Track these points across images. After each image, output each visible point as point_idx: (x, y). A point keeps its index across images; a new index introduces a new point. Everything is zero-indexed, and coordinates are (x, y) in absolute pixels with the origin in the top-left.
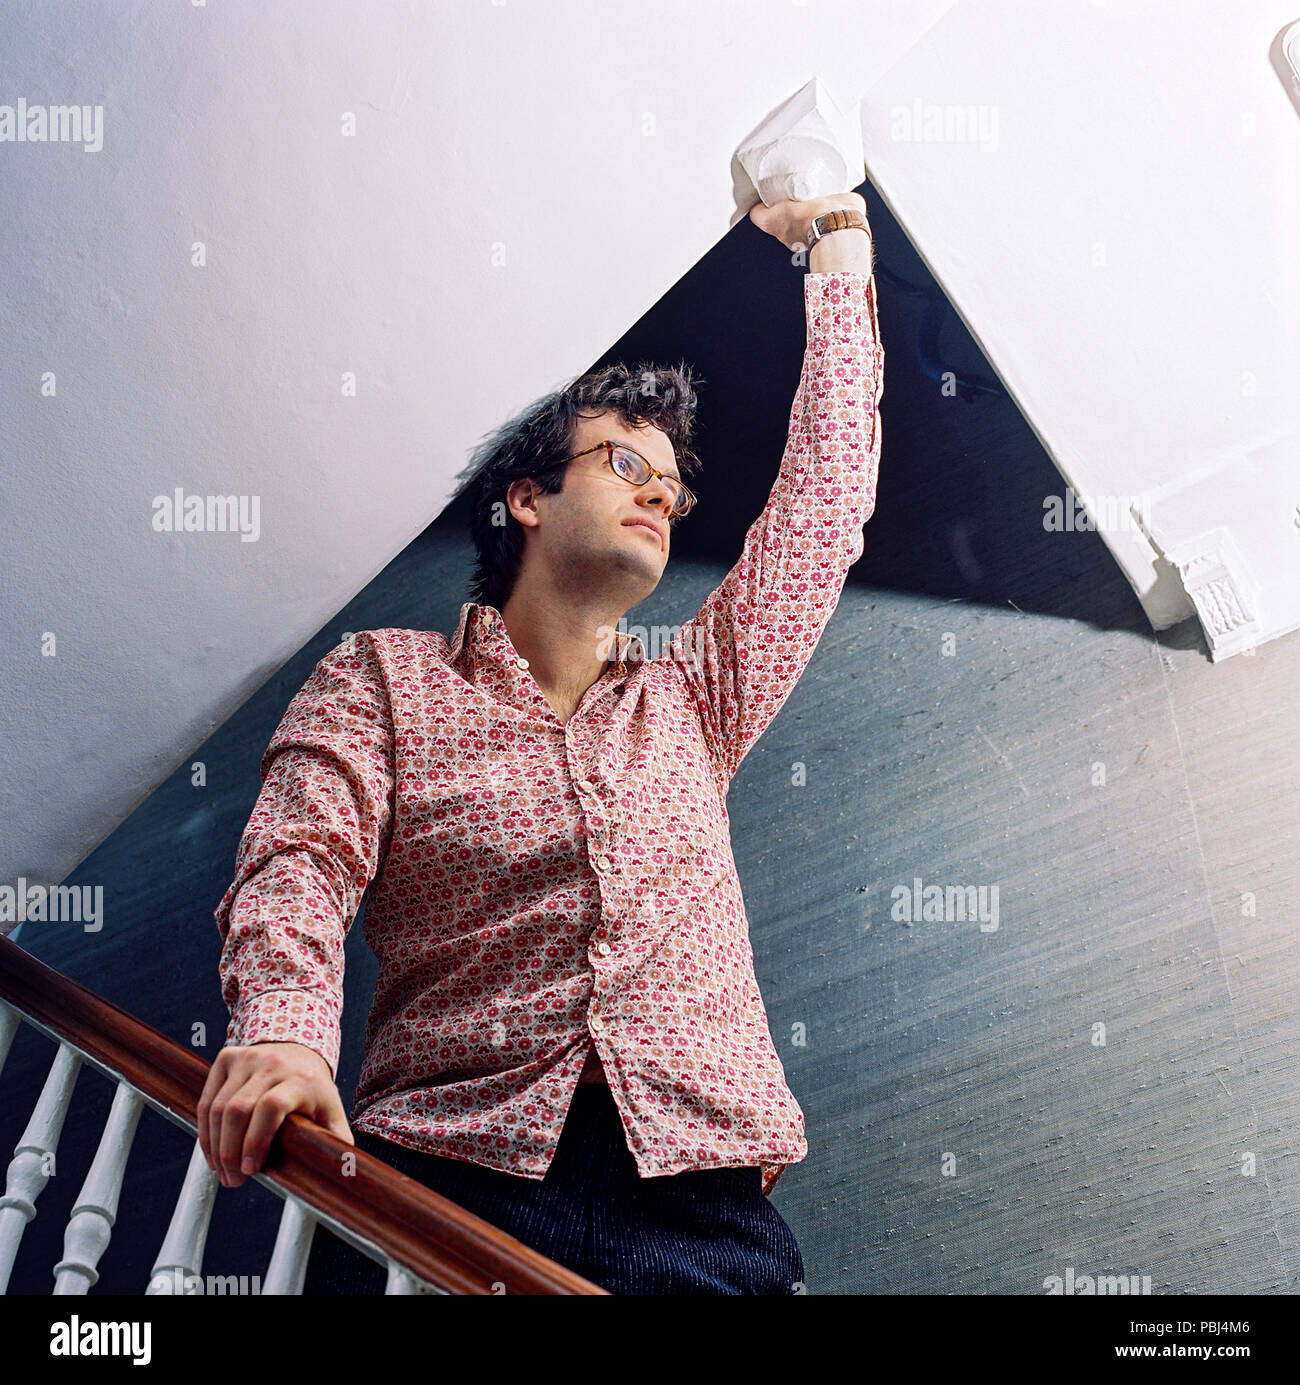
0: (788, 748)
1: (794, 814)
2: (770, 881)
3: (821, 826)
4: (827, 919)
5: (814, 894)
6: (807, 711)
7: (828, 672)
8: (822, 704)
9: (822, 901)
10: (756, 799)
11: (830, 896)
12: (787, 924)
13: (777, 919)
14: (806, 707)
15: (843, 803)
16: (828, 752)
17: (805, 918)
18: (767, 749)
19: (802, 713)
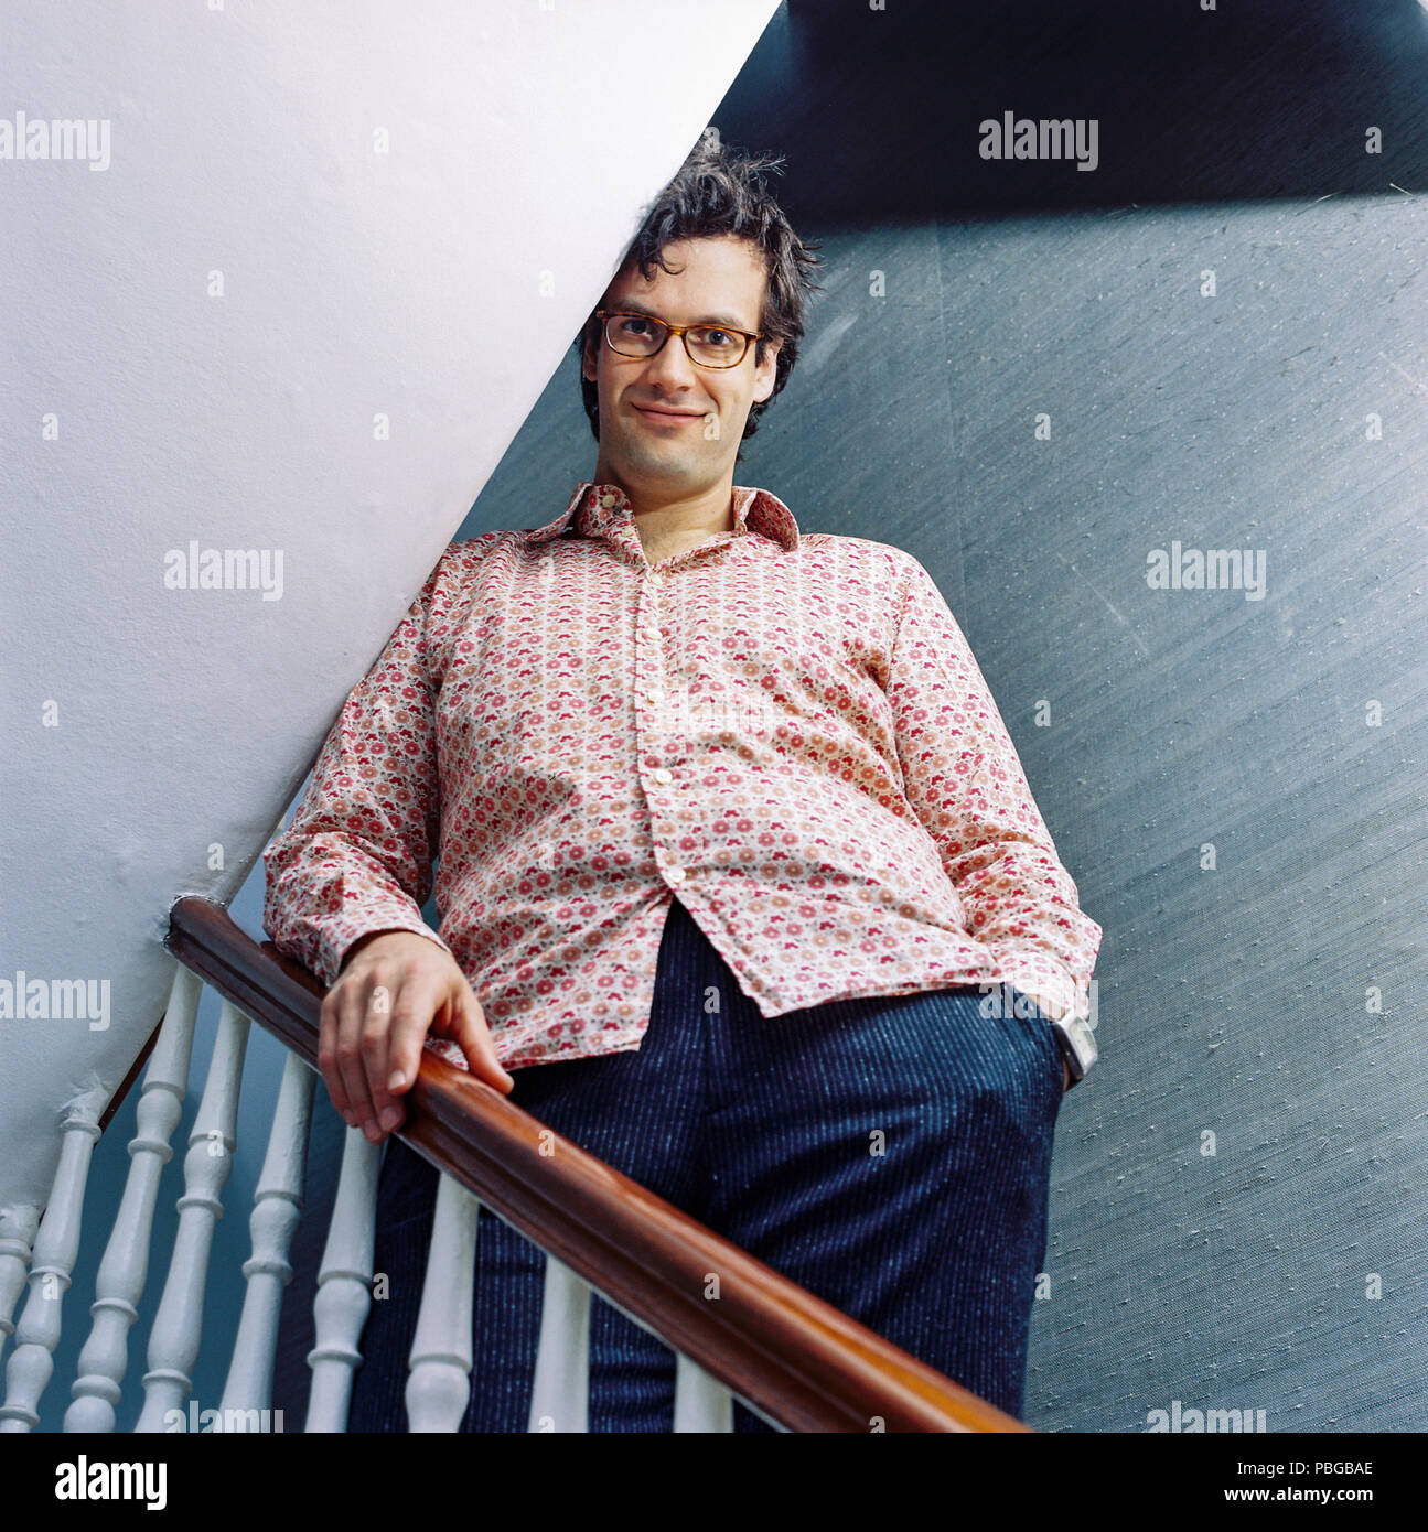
1: (1175, 509)
3: (1211, 518)
4: (1237, 632)
6: (1168, 377)
7: (1184, 324)
8: (1184, 365)
12: (1190, 648)
13: (1178, 643)
14: (1164, 372)
15: (1233, 482)
16: (1202, 424)
17: (1211, 636)
19: (1160, 381)
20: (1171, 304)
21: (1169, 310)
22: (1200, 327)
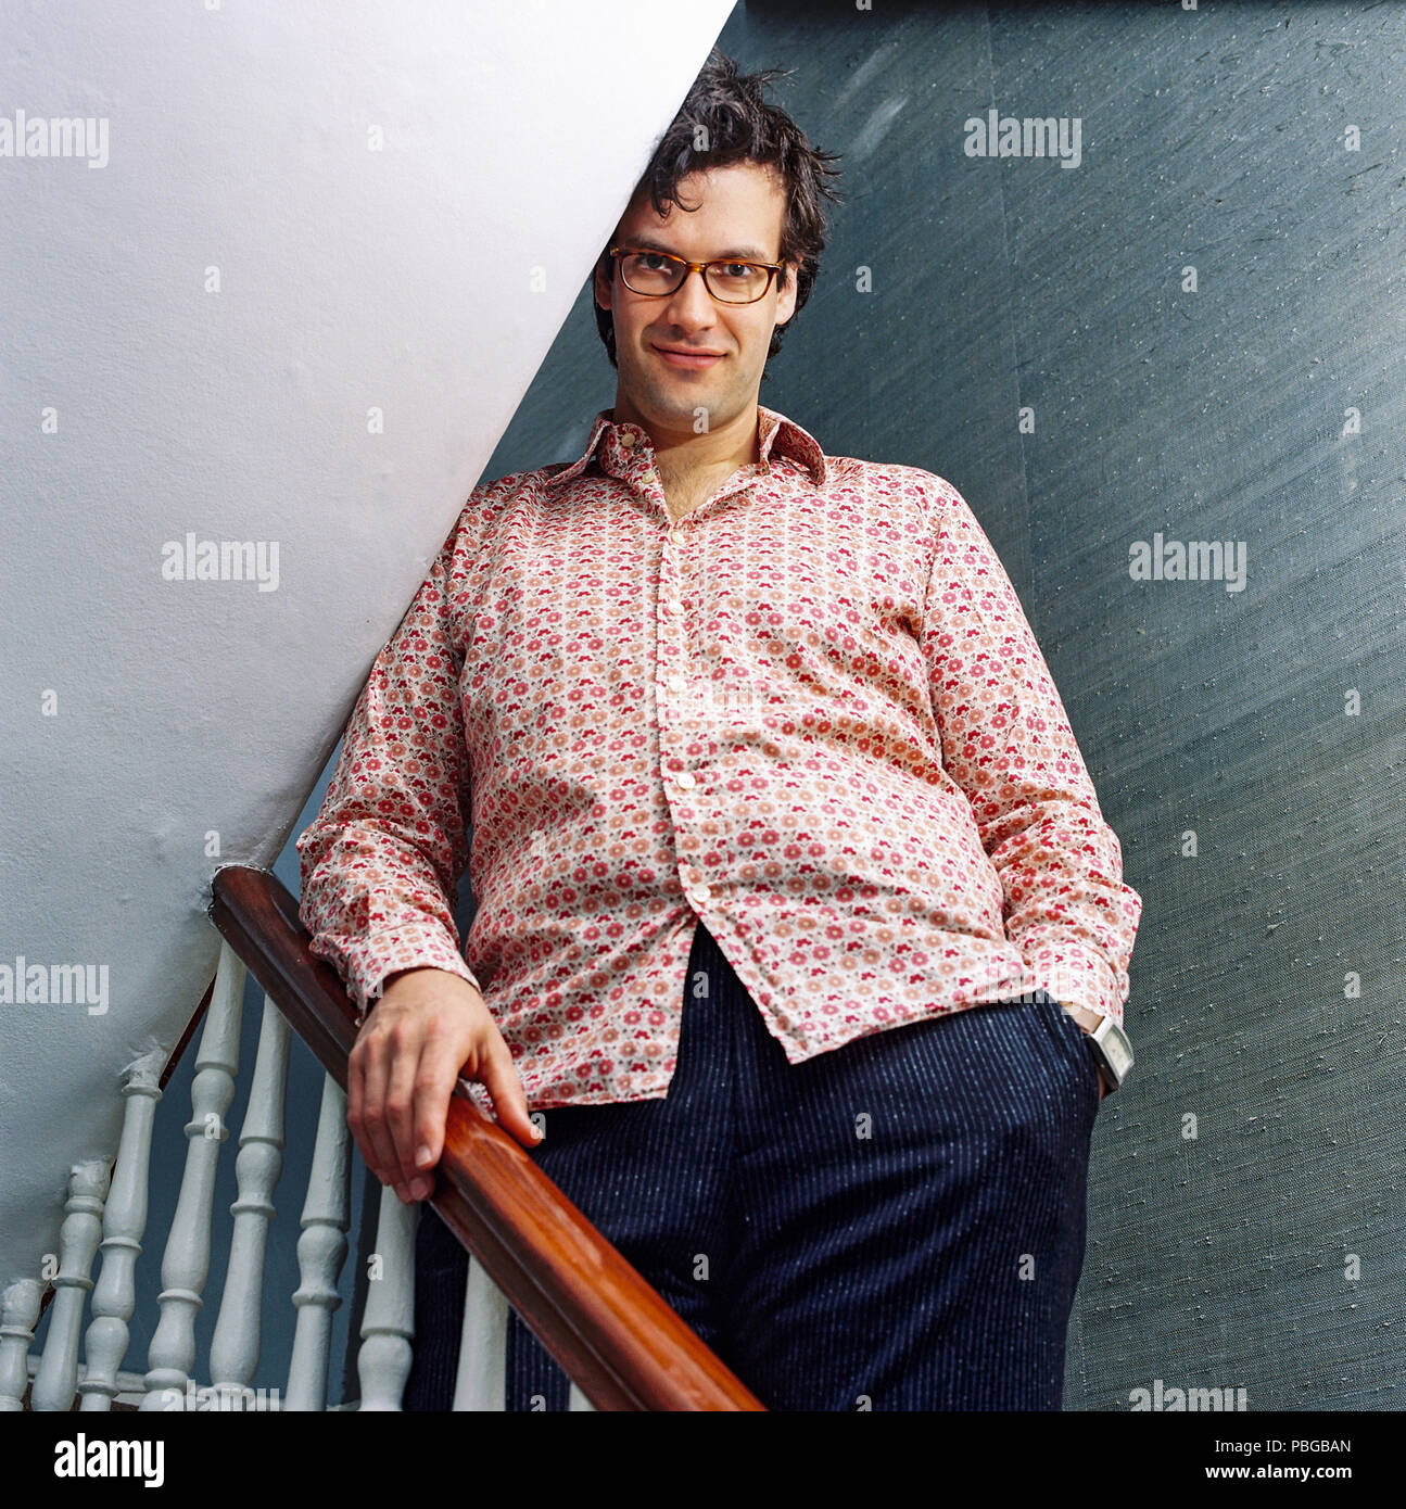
0: (1212, 246)
1: (1235, 338)
2: (1220, 435)
3: (1272, 350)
4: (1300, 480)
5: (1279, 448)
6: (1228, 189)
7: (1245, 129)
8: (1245, 176)
9: (1291, 455)
10: (1185, 324)
11: (1299, 449)
12: (1251, 493)
13: (1238, 487)
14: (1224, 183)
15: (1295, 313)
16: (1264, 244)
17: (1271, 483)
18: (1187, 251)
19: (1220, 192)
20: (1230, 106)
21: (1229, 111)
22: (1263, 133)
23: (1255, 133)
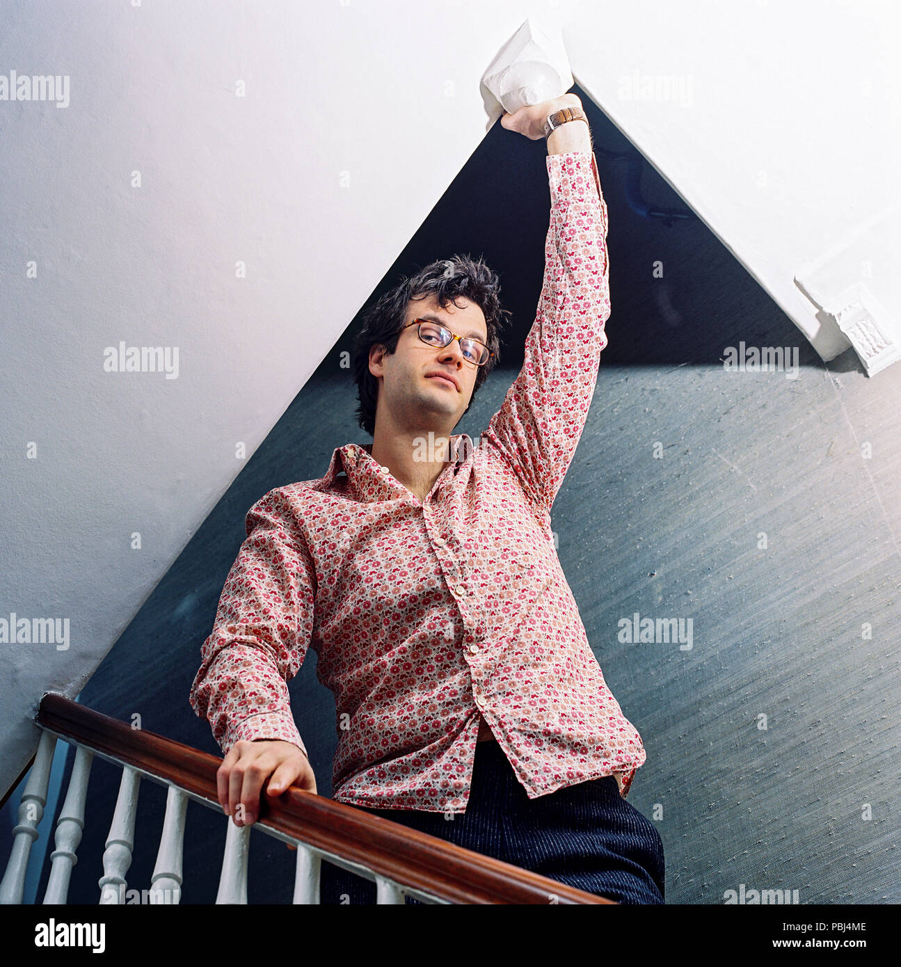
0: (584, 486)
1: (596, 530)
2: (587, 579)
3: (616, 535)
4: (631, 598)
5: (619, 583)
6: (593, 458)
7: (604, 429)
8: (603, 452)
9: (626, 586)
10: (568, 524)
11: (632, 582)
12: (604, 606)
13: (597, 604)
14: (591, 455)
15: (629, 517)
16: (613, 484)
17: (615, 600)
18: (570, 489)
19: (589, 460)
20: (596, 418)
21: (595, 421)
22: (612, 431)
23: (609, 431)
